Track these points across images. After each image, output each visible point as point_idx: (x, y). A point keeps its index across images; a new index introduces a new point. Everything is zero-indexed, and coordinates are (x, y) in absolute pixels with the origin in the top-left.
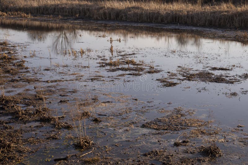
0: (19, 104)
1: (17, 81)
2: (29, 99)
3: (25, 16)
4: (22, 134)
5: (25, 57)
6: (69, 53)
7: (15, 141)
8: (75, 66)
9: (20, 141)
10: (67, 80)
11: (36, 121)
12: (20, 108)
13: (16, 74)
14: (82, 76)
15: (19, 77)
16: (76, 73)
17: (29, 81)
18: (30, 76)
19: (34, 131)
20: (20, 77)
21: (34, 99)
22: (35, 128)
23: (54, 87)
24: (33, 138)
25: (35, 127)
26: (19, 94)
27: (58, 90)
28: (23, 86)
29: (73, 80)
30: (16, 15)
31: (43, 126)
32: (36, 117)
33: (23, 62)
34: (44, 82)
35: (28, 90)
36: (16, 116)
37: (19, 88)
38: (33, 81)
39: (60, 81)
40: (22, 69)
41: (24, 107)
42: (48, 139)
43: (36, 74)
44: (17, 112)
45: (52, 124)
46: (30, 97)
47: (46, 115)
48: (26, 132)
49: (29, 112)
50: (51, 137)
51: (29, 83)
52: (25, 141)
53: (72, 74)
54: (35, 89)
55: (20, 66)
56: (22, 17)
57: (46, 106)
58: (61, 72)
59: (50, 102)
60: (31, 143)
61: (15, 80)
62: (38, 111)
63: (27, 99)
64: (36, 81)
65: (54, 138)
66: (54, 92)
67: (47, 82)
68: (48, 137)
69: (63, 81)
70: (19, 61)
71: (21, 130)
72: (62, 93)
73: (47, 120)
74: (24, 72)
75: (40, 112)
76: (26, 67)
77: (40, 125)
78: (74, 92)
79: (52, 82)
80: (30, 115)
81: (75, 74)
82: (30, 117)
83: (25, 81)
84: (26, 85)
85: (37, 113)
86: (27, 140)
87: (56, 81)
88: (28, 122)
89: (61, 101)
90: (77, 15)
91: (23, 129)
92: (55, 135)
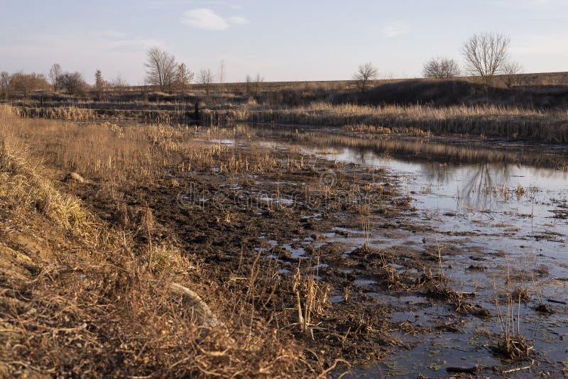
0: (391, 263)
1: (394, 227)
2: (411, 258)
3: (420, 135)
4: (390, 313)
5: (413, 193)
6: (495, 192)
7: (376, 323)
8: (505, 213)
9: (385, 325)
10: (486, 235)
11: (419, 294)
12: (394, 269)
13: (392, 217)
14: (516, 230)
15: (397, 222)
16: (504, 224)
17: (414, 229)
19: (415, 310)
20: (399, 222)
21: (420, 259)
22: (416, 307)
23: (461, 243)
24: (410, 322)
25: (416, 304)
26: (394, 248)
27: (467, 248)
28: (403, 236)
29: (498, 235)
30: (405, 133)
31: (431, 306)
32: (421, 288)
33: (409, 200)
34: (442, 233)
35: (411, 243)
36: (384, 283)
38: (421, 230)
39: (472, 234)
40: (405, 210)
41: (400, 269)
42: (438, 328)
43: (429, 219)
44: (386, 275)
45: (450, 304)
46: (413, 254)
47: (439, 286)
48: (398, 311)
49: (409, 277)
50: (445, 327)
51: (413, 232)
52: (395, 326)
53: (497, 226)
54: (424, 242)
55: (403, 204)
56: (415, 136)
57: (442, 273)
58: (476, 220)
59: (450, 267)
60: (405, 331)
61: (390, 225)
62: (425, 279)
63: (407, 257)
64: (427, 230)
65: (451, 330)
66: (459, 252)
67: (448, 233)
68: (440, 325)
69: (478, 235)
71: (390, 306)
72: (474, 254)
73: (440, 296)
74: (407, 215)
75: (429, 280)
76: (412, 207)
77: (427, 302)
78: (500, 254)
79: (457, 234)
80: (410, 283)
81: (503, 226)
82: (410, 287)
83: (407, 229)
84: (409, 235)
85: (422, 281)
86: (398, 324)
87: (464, 234)
88: (405, 294)
89: (471, 268)
90: (515, 135)
91: (393, 304)
92: (453, 324)
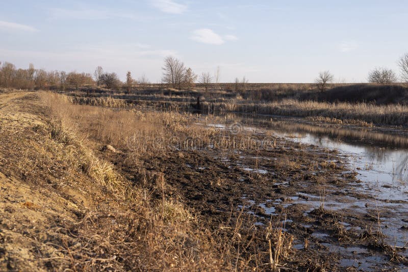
0: (341, 221)
1: (343, 194)
2: (356, 218)
3: (365, 126)
4: (339, 259)
7: (328, 266)
11: (362, 246)
12: (343, 226)
13: (342, 186)
15: (346, 191)
17: (359, 197)
18: (361, 191)
20: (348, 191)
21: (363, 219)
22: (359, 256)
25: (359, 254)
26: (343, 210)
30: (353, 123)
32: (363, 241)
33: (355, 174)
34: (380, 200)
35: (356, 207)
36: (335, 236)
37: (345, 203)
38: (365, 197)
40: (352, 182)
41: (347, 226)
43: (370, 189)
44: (337, 231)
45: (386, 255)
46: (358, 216)
47: (378, 241)
48: (345, 258)
49: (354, 233)
51: (358, 199)
52: (343, 269)
54: (366, 207)
55: (351, 177)
56: (361, 126)
57: (380, 231)
61: (340, 193)
62: (366, 234)
63: (353, 218)
64: (369, 197)
68: (377, 271)
70: (350, 172)
71: (339, 254)
73: (378, 248)
75: (370, 236)
76: (358, 179)
77: (368, 253)
80: (354, 237)
82: (355, 240)
83: (353, 196)
84: (355, 201)
85: (364, 236)
86: (345, 268)
88: (351, 245)
89: (403, 228)
91: (342, 253)
92: (388, 271)
